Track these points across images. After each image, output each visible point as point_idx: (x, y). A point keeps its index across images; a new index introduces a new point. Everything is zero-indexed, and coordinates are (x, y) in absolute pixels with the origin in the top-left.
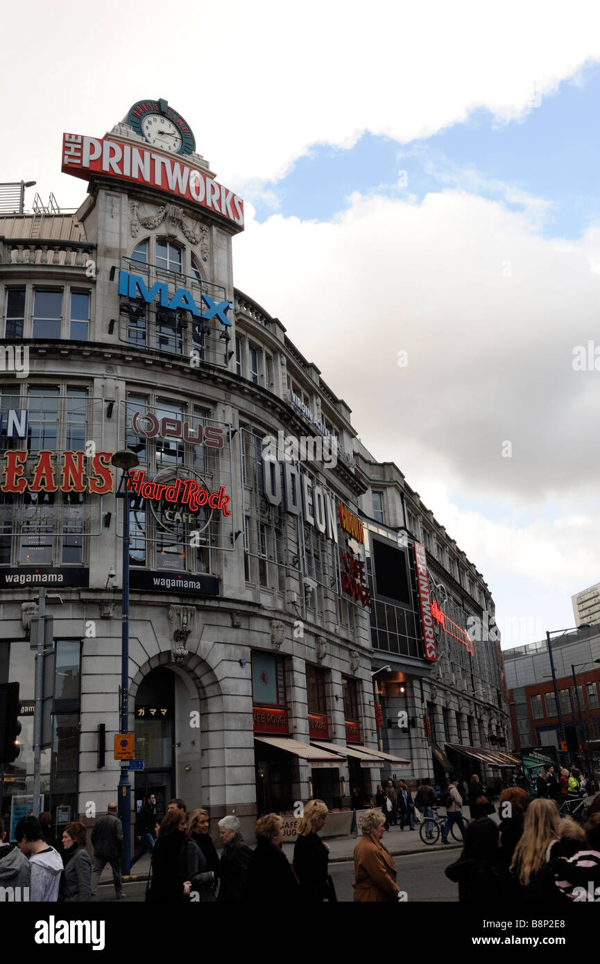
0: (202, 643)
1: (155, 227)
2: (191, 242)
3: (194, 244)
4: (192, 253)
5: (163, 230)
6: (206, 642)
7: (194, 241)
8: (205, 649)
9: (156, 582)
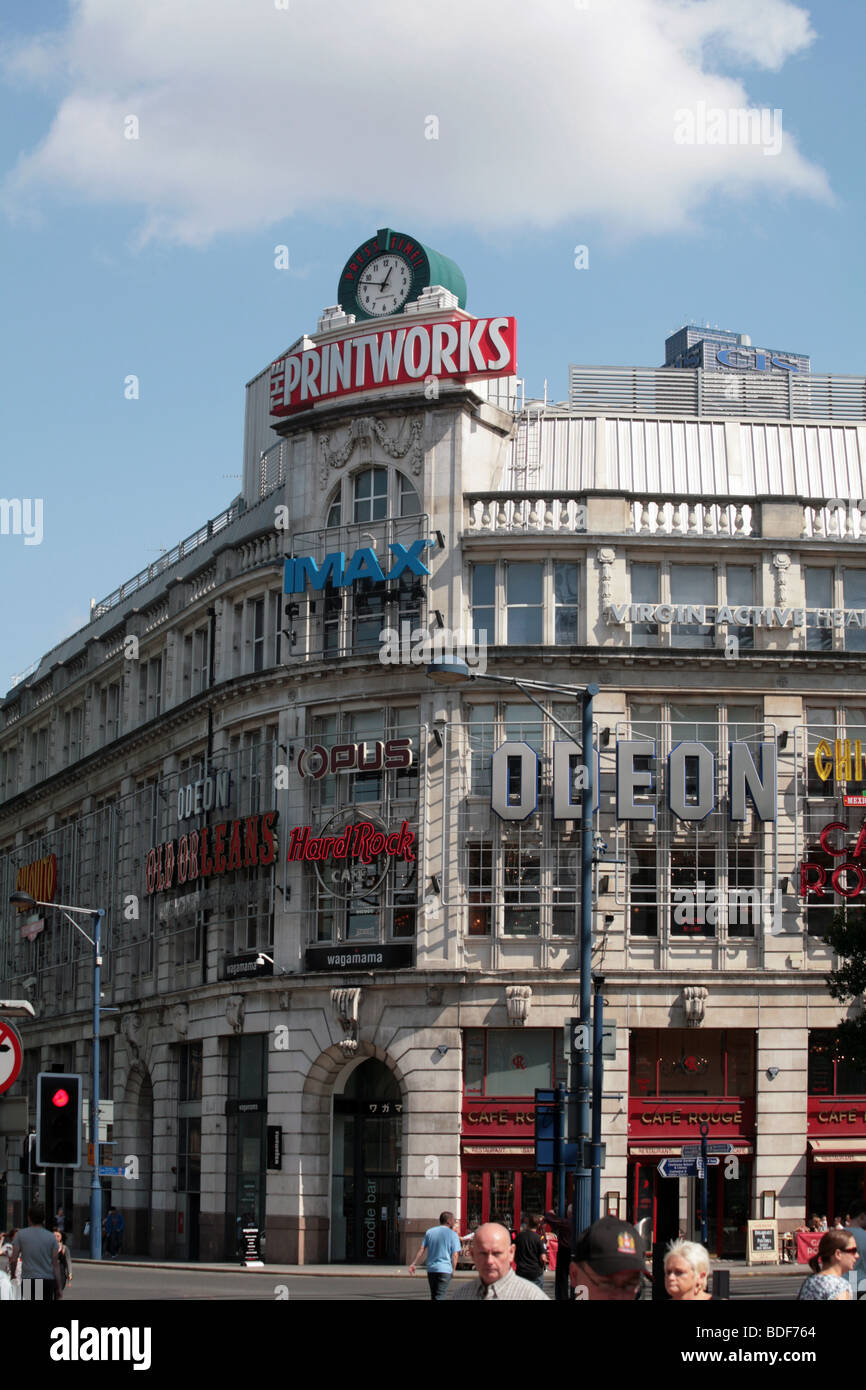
0: (382, 1030)
1: (345, 462)
2: (394, 457)
3: (398, 457)
4: (398, 473)
5: (355, 462)
6: (386, 1028)
7: (396, 454)
8: (385, 1038)
9: (331, 960)
